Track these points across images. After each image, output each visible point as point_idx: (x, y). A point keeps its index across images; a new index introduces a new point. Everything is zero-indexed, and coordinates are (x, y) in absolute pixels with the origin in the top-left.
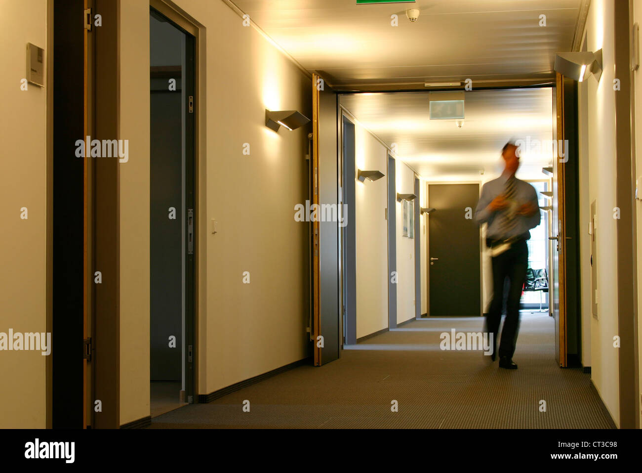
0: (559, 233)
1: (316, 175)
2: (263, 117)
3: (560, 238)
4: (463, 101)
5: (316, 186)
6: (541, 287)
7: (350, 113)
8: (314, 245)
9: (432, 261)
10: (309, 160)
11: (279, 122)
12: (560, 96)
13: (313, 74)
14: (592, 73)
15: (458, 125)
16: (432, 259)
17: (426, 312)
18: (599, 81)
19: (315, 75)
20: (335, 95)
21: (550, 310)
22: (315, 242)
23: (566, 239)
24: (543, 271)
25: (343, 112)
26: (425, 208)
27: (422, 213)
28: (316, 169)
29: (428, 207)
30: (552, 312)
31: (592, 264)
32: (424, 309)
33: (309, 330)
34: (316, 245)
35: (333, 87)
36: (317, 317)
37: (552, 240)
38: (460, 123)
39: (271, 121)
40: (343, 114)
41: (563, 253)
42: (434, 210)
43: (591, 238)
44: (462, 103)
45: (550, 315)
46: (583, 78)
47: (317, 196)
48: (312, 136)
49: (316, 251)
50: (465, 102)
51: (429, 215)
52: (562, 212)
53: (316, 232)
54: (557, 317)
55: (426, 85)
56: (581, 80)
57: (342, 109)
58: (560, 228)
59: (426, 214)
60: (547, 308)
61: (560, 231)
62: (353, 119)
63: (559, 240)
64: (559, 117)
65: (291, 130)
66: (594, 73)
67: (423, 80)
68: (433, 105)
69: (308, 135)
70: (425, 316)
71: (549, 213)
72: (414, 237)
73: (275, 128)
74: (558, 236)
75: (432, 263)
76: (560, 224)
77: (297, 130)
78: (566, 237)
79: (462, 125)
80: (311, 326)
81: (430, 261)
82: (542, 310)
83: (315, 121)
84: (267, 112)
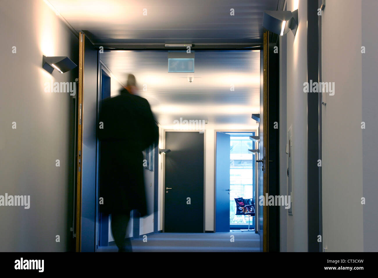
0: (264, 157)
1: (81, 110)
2: (41, 60)
3: (265, 161)
4: (194, 59)
5: (80, 118)
6: (249, 212)
7: (107, 68)
8: (78, 163)
9: (167, 190)
10: (75, 99)
11: (53, 65)
12: (266, 54)
13: (80, 33)
14: (290, 29)
15: (189, 80)
16: (167, 188)
17: (162, 229)
18: (295, 35)
19: (81, 33)
20: (97, 51)
21: (256, 230)
22: (79, 161)
23: (269, 162)
24: (251, 200)
25: (102, 66)
26: (163, 149)
27: (160, 153)
28: (81, 105)
29: (165, 149)
30: (258, 230)
31: (288, 175)
32: (160, 227)
33: (72, 229)
34: (80, 163)
35: (95, 45)
36: (79, 218)
37: (258, 163)
38: (191, 78)
39: (47, 64)
40: (102, 68)
41: (266, 172)
42: (169, 151)
43: (288, 155)
44: (193, 60)
45: (255, 233)
46: (284, 32)
47: (81, 125)
48: (78, 81)
49: (79, 168)
50: (195, 59)
51: (166, 154)
52: (266, 142)
53: (79, 153)
54: (262, 234)
55: (166, 45)
56: (282, 34)
57: (101, 64)
58: (265, 153)
59: (163, 153)
60: (254, 229)
61: (265, 155)
62: (109, 73)
63: (264, 162)
64: (265, 70)
65: (62, 72)
66: (291, 30)
67: (164, 42)
68: (171, 61)
69: (75, 79)
70: (161, 231)
71: (256, 154)
72: (154, 170)
73: (50, 70)
74: (263, 159)
75: (167, 192)
76: (265, 150)
77: (66, 73)
78: (269, 160)
79: (192, 80)
80: (73, 226)
81: (166, 190)
82: (249, 230)
83: (81, 68)
84: (44, 57)
